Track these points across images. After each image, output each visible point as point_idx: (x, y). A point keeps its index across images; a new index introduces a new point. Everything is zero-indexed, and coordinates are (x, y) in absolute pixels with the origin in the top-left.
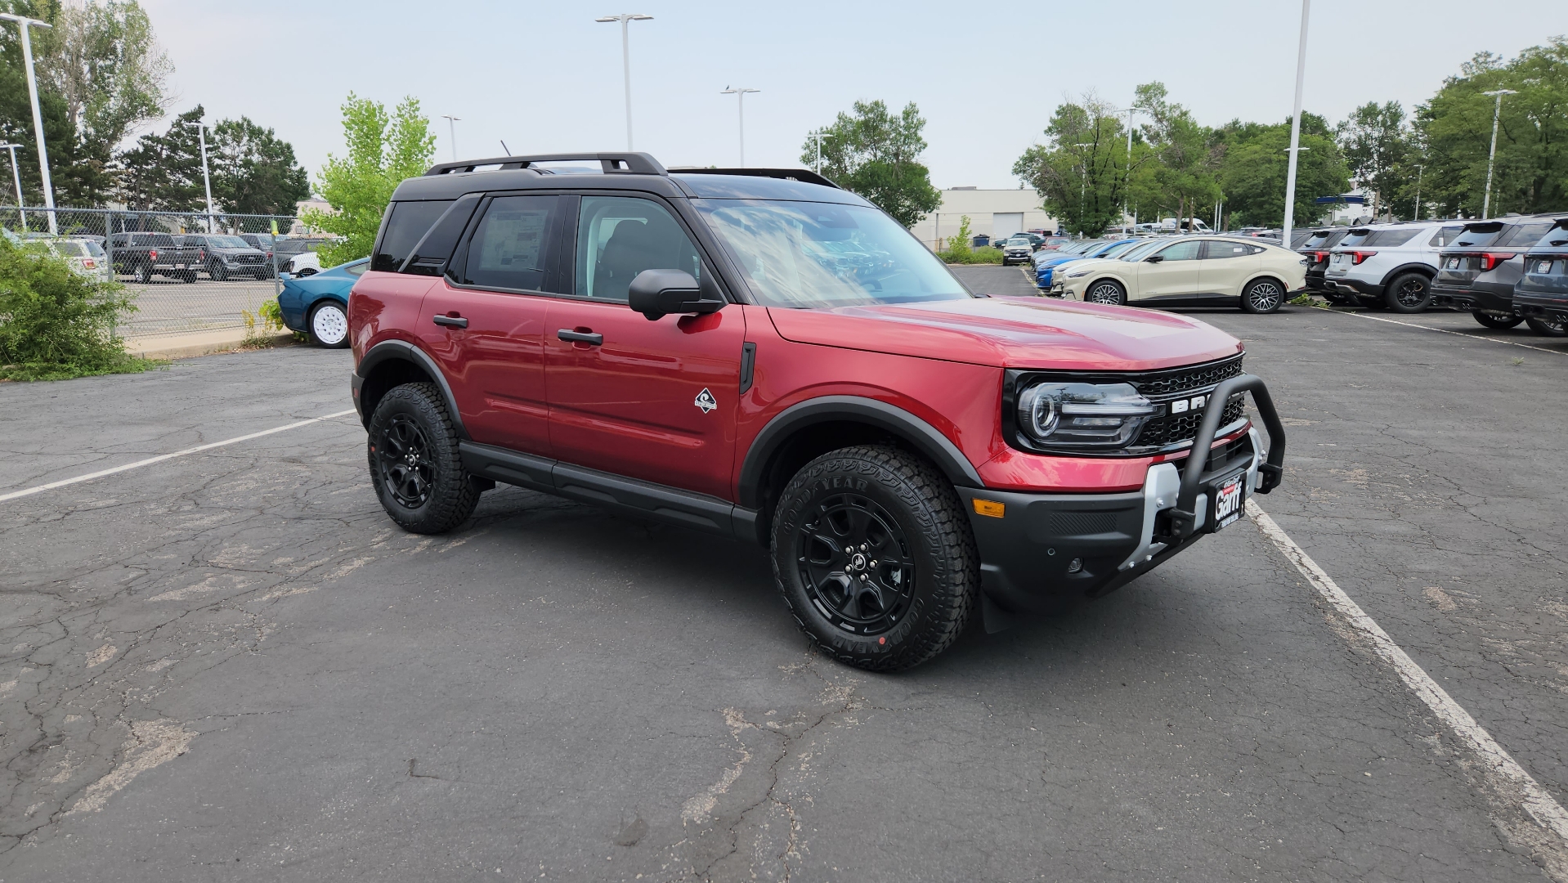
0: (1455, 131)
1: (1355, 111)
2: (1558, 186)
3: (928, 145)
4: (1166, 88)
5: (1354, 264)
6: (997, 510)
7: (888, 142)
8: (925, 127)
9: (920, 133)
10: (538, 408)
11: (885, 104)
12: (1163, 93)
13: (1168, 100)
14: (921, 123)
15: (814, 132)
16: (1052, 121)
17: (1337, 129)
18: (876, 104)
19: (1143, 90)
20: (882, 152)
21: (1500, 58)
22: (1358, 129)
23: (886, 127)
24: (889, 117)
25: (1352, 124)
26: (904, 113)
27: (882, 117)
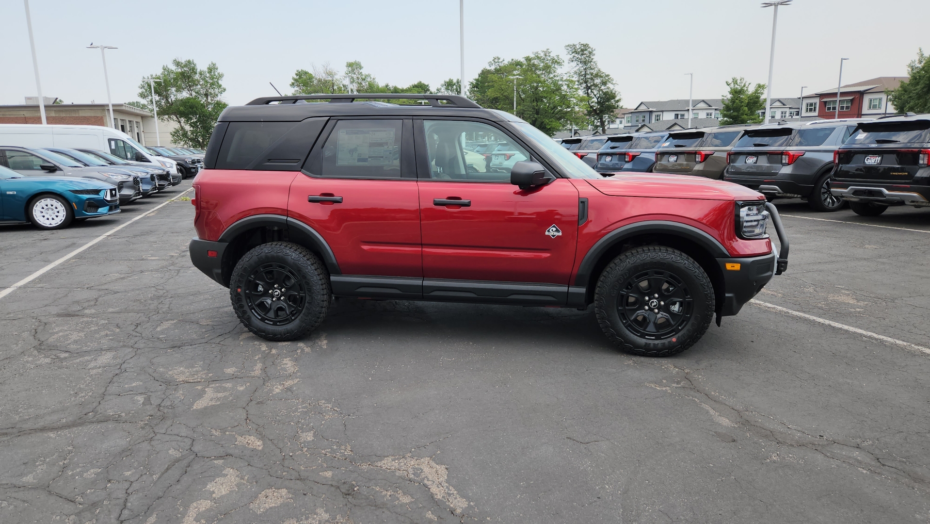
0: (498, 95)
1: (443, 83)
2: (543, 122)
3: (226, 89)
4: (362, 65)
5: (506, 160)
6: (737, 267)
7: (199, 86)
8: (223, 78)
9: (220, 82)
10: (408, 247)
11: (195, 62)
12: (361, 68)
13: (364, 71)
14: (221, 76)
15: (147, 78)
16: (293, 79)
17: (436, 92)
18: (189, 62)
19: (350, 65)
20: (196, 93)
21: (504, 60)
22: (446, 92)
23: (197, 77)
24: (198, 71)
25: (443, 89)
26: (208, 69)
27: (193, 70)
